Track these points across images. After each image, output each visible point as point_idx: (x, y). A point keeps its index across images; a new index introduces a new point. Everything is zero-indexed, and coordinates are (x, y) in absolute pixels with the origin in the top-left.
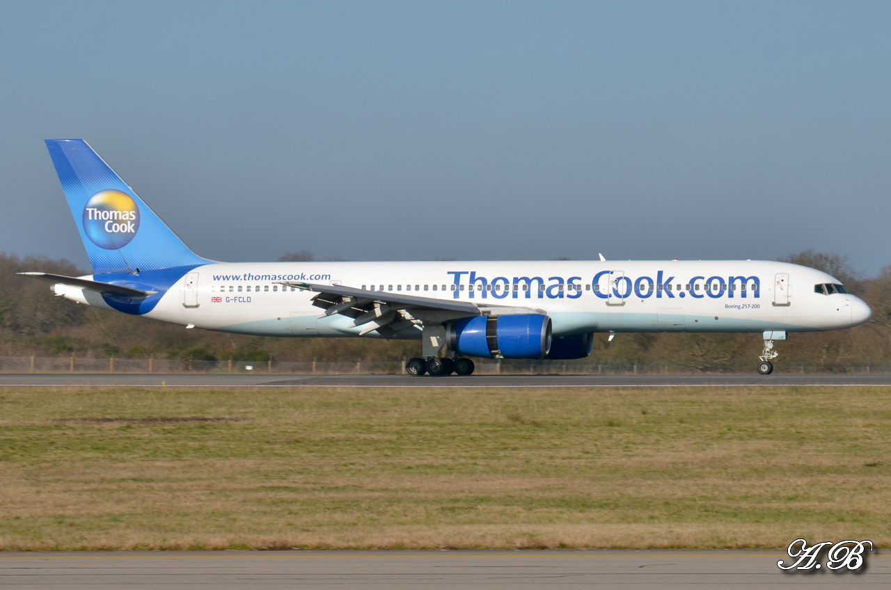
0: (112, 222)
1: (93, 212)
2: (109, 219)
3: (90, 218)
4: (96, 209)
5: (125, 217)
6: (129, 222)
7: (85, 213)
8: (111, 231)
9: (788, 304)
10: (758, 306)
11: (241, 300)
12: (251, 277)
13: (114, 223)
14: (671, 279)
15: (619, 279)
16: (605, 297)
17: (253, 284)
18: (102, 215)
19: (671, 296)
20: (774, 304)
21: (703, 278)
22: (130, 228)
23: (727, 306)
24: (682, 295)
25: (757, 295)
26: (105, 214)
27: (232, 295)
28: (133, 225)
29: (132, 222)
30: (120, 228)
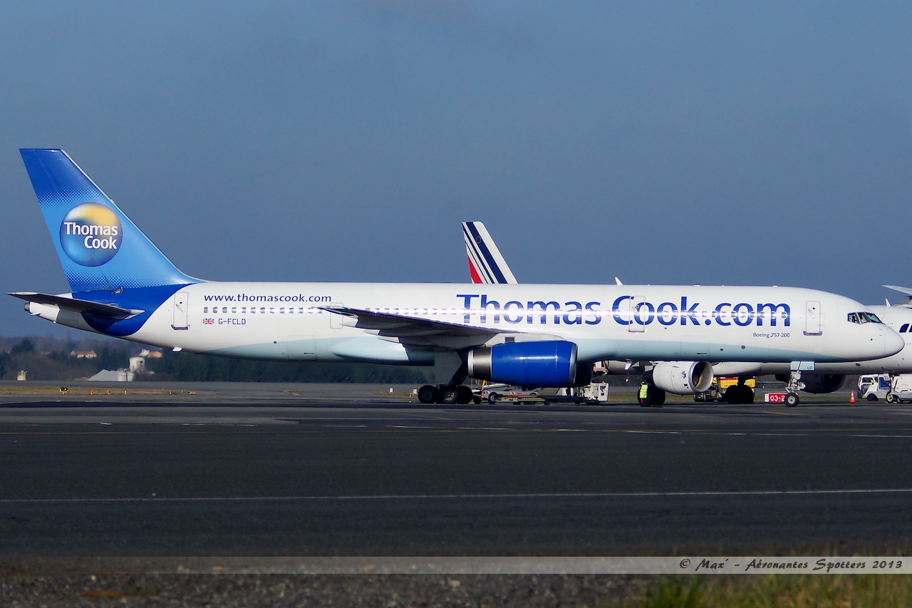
0: (92, 237)
1: (71, 226)
2: (89, 234)
3: (68, 233)
4: (74, 224)
5: (107, 232)
6: (111, 238)
7: (63, 228)
8: (91, 247)
9: (820, 334)
10: (788, 335)
11: (235, 321)
12: (245, 298)
13: (93, 239)
14: (696, 305)
15: (641, 304)
16: (626, 323)
17: (248, 304)
18: (81, 230)
19: (696, 323)
20: (805, 333)
21: (730, 305)
22: (111, 244)
23: (755, 335)
24: (708, 322)
25: (787, 323)
26: (85, 229)
27: (225, 317)
28: (115, 241)
29: (114, 238)
30: (100, 244)
